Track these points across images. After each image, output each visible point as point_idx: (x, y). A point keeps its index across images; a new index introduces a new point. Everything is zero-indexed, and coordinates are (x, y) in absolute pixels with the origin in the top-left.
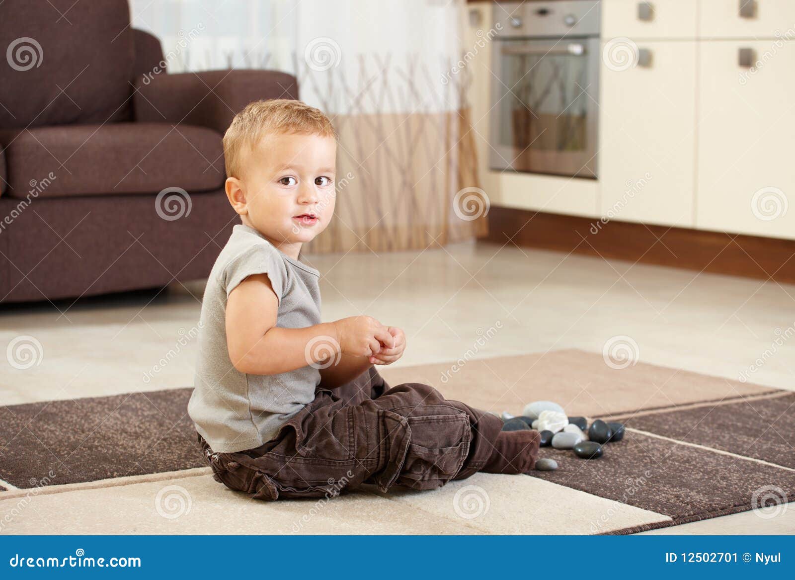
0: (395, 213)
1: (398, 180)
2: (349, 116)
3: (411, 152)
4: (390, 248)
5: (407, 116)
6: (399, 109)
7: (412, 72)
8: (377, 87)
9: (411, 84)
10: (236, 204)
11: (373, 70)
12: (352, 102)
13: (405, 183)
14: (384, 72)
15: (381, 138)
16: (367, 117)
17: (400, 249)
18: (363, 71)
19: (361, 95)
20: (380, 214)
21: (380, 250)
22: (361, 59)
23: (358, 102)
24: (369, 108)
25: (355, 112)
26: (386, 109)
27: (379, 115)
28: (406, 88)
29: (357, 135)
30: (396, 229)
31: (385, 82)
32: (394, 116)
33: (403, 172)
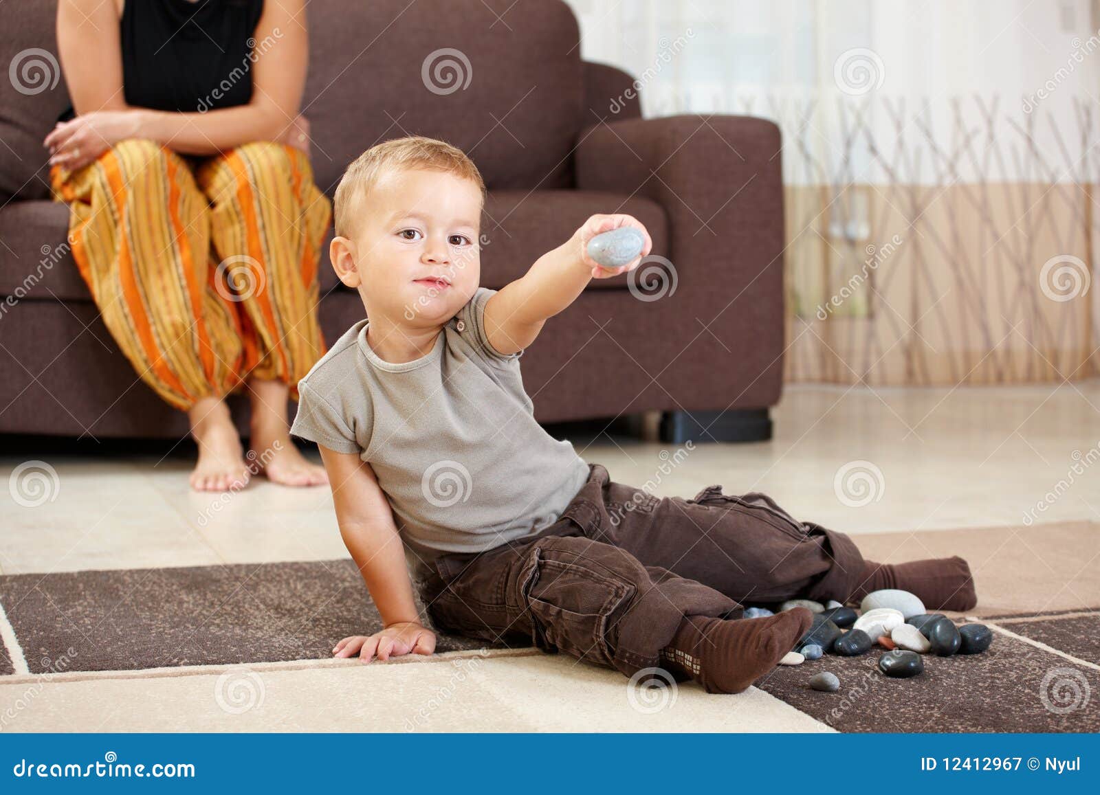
0: (1008, 329)
1: (1011, 278)
2: (939, 186)
3: (1031, 240)
4: (1000, 379)
5: (1025, 187)
6: (1012, 176)
7: (1030, 123)
8: (979, 143)
9: (1030, 141)
10: (343, 274)
11: (973, 118)
12: (943, 167)
13: (1022, 284)
14: (990, 122)
15: (987, 219)
16: (965, 188)
17: (1014, 381)
18: (958, 121)
19: (956, 155)
20: (985, 328)
21: (985, 382)
22: (956, 104)
23: (952, 168)
24: (967, 174)
25: (948, 181)
26: (994, 176)
27: (983, 184)
28: (1022, 145)
29: (952, 216)
30: (1008, 352)
31: (991, 137)
32: (1006, 186)
33: (1020, 269)
